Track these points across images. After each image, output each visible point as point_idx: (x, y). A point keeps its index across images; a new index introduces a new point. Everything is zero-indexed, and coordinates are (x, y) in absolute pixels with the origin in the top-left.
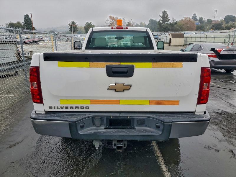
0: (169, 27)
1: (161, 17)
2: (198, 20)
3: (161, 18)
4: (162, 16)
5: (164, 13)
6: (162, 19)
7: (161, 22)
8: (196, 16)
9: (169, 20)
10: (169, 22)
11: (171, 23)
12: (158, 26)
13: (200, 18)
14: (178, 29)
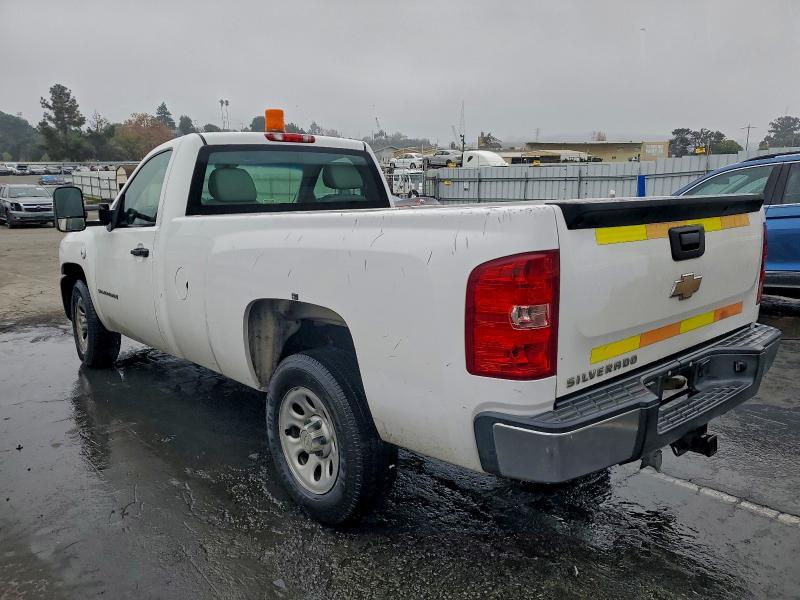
0: (86, 145)
1: (48, 106)
2: (177, 125)
3: (47, 110)
4: (51, 103)
5: (59, 93)
6: (53, 116)
7: (51, 125)
8: (168, 114)
9: (82, 121)
10: (84, 128)
11: (94, 129)
12: (41, 140)
13: (181, 118)
14: (120, 153)
